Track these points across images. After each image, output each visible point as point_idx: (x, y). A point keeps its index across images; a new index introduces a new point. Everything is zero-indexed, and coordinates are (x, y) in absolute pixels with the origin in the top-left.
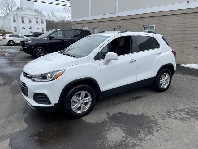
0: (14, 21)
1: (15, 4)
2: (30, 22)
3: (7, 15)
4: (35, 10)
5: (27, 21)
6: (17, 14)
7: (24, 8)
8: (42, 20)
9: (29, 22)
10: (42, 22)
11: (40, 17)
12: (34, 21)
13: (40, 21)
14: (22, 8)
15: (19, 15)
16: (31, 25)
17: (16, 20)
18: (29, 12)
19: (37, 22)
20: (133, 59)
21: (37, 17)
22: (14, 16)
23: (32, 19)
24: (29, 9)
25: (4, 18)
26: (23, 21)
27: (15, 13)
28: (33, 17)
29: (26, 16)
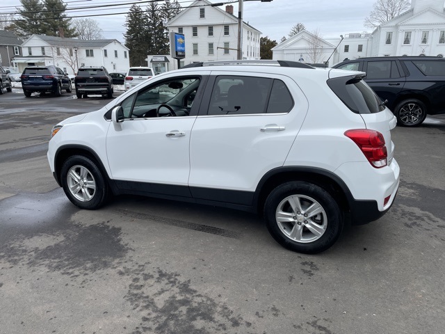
0: (388, 42)
2: (424, 41)
3: (376, 30)
5: (416, 38)
6: (397, 26)
7: (416, 11)
9: (421, 40)
12: (434, 37)
15: (401, 28)
16: (424, 47)
17: (392, 41)
18: (427, 19)
19: (442, 40)
22: (389, 30)
23: (430, 33)
24: (429, 9)
25: (372, 38)
26: (407, 41)
27: (393, 24)
28: (435, 27)
29: (419, 28)
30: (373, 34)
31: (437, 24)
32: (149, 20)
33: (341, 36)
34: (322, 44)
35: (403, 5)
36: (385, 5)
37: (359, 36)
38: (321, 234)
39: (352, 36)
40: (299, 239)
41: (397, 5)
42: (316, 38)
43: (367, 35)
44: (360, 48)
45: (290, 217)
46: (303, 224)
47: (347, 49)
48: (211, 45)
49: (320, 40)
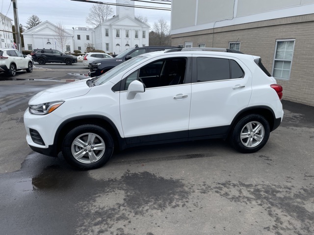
0: (107, 35)
1: (111, 11)
2: (127, 36)
4: (136, 18)
5: (123, 34)
6: (110, 25)
7: (120, 17)
8: (144, 33)
9: (125, 36)
10: (144, 37)
11: (141, 28)
12: (132, 34)
13: (140, 34)
14: (118, 16)
15: (113, 27)
16: (128, 40)
17: (109, 34)
18: (127, 22)
19: (136, 36)
20: (182, 94)
21: (137, 29)
22: (107, 27)
23: (130, 32)
24: (128, 17)
25: (94, 31)
26: (118, 35)
27: (108, 23)
28: (132, 28)
29: (123, 28)
30: (95, 29)
31: (133, 26)
33: (73, 28)
35: (109, 12)
36: (97, 10)
37: (85, 29)
38: (261, 140)
39: (80, 29)
40: (251, 146)
41: (105, 11)
43: (90, 29)
44: (88, 38)
46: (253, 137)
47: (79, 37)
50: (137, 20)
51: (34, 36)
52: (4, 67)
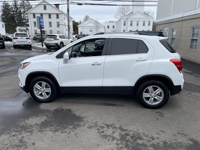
0: (125, 25)
2: (138, 25)
3: (120, 20)
4: (145, 13)
5: (135, 23)
6: (127, 19)
7: (134, 13)
8: (149, 22)
9: (136, 24)
10: (149, 25)
11: (147, 19)
12: (141, 23)
13: (147, 23)
14: (132, 12)
15: (129, 19)
16: (137, 27)
17: (126, 24)
18: (138, 16)
19: (144, 25)
21: (144, 20)
22: (125, 20)
23: (139, 22)
24: (139, 12)
25: (118, 23)
26: (131, 25)
27: (126, 17)
28: (141, 19)
29: (135, 19)
30: (118, 21)
31: (142, 18)
32: (14, 9)
33: (106, 22)
34: (99, 25)
35: (128, 10)
36: (121, 9)
37: (113, 22)
38: (161, 100)
39: (110, 22)
40: (152, 104)
41: (126, 10)
42: (97, 22)
43: (116, 22)
44: (114, 27)
45: (148, 95)
46: (154, 97)
47: (108, 27)
48: (50, 23)
49: (99, 23)
50: (146, 14)
51: (84, 27)
52: (57, 44)
